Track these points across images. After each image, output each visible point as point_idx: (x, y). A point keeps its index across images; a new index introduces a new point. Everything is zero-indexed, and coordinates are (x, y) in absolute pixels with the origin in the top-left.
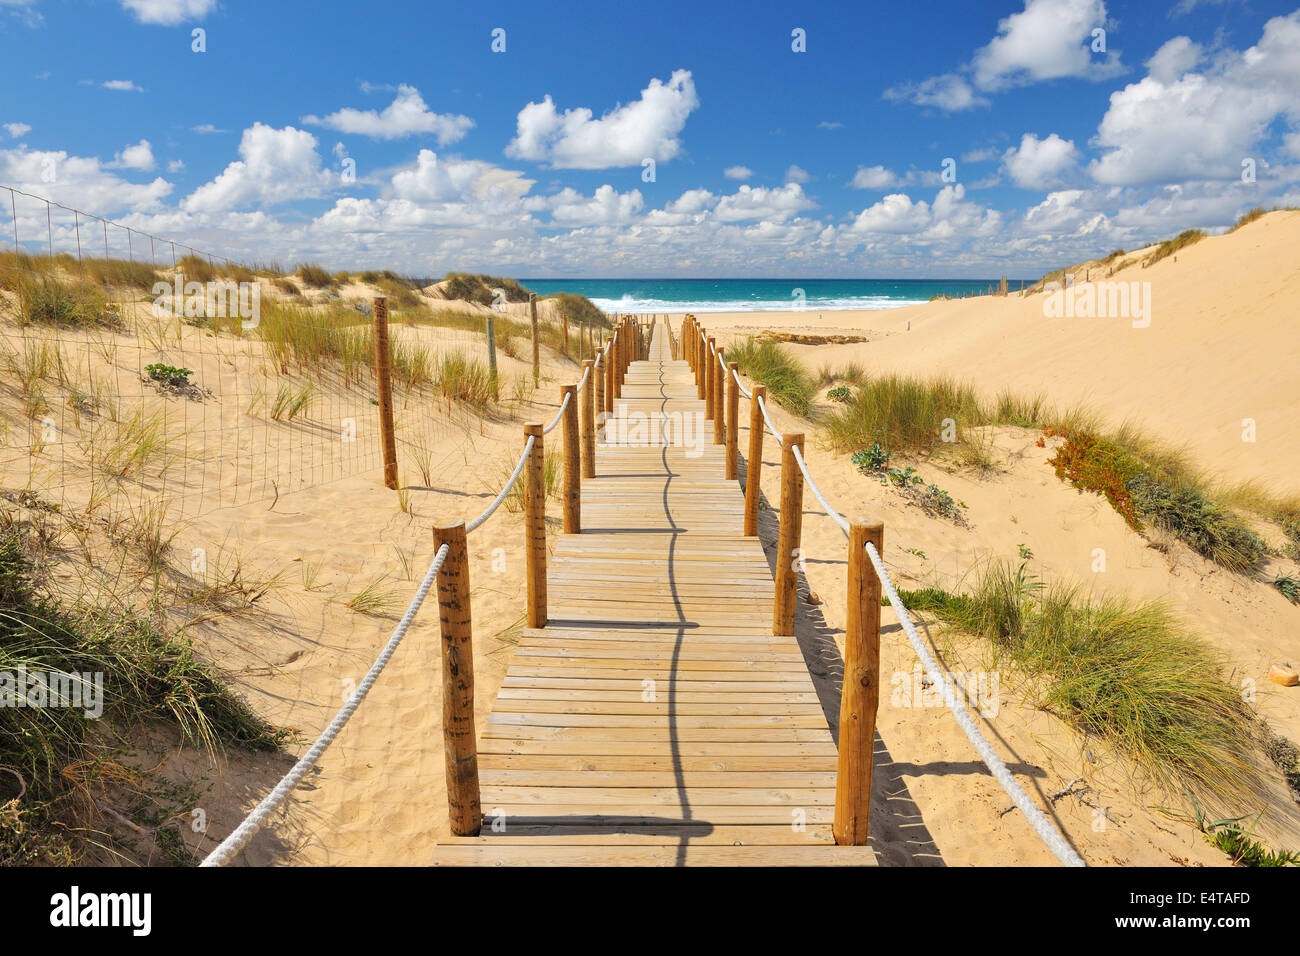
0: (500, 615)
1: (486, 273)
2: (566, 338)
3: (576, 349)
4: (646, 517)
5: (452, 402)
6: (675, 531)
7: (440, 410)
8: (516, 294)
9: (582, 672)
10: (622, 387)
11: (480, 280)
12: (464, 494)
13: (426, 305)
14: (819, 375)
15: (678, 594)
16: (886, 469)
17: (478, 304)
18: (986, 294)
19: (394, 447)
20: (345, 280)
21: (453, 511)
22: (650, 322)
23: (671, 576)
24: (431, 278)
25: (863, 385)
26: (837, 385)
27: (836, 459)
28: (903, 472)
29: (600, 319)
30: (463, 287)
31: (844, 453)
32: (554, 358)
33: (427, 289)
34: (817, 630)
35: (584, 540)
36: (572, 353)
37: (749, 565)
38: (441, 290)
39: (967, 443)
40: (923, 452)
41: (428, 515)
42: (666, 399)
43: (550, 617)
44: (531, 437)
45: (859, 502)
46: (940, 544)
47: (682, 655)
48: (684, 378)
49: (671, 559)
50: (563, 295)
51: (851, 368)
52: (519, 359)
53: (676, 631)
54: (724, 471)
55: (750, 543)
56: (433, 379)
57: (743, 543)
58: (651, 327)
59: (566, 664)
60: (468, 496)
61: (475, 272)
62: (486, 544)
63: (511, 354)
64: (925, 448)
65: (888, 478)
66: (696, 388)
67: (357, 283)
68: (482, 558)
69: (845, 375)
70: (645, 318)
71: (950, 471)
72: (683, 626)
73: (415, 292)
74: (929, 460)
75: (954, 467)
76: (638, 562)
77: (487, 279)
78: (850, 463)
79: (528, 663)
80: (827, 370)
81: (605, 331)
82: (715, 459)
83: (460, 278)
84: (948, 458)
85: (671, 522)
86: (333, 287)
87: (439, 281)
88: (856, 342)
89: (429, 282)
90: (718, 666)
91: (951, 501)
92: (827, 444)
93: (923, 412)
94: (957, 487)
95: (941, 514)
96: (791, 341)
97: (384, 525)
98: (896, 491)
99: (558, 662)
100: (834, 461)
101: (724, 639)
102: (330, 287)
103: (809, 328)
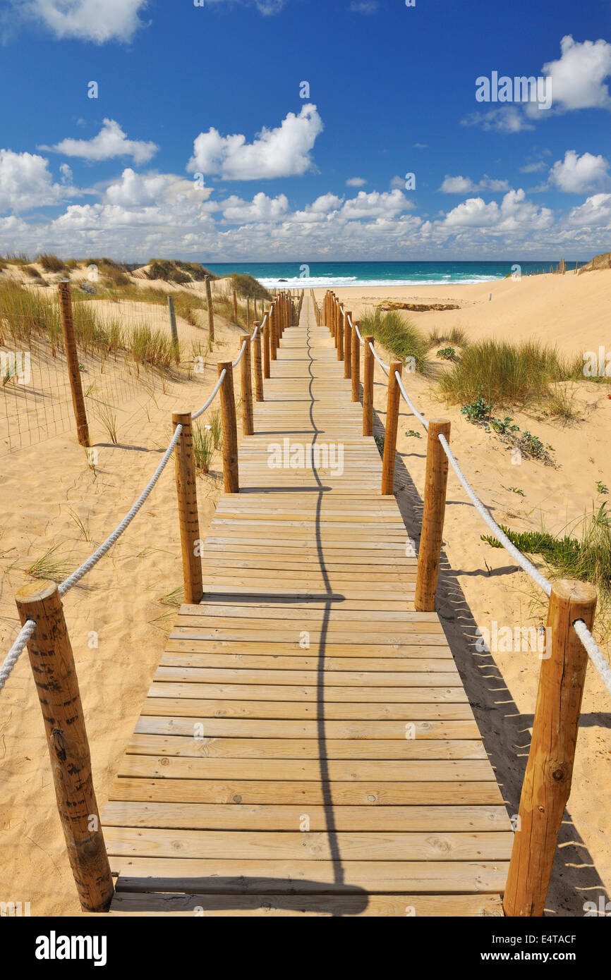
0: (165, 577)
1: (178, 259)
2: (236, 309)
3: (244, 317)
4: (297, 475)
5: (140, 366)
6: (321, 489)
7: (130, 374)
8: (200, 275)
9: (233, 661)
10: (278, 350)
11: (174, 264)
12: (144, 450)
13: (134, 284)
14: (429, 338)
15: (325, 561)
16: (488, 419)
17: (173, 282)
18: (548, 272)
19: (84, 411)
20: (74, 265)
21: (134, 467)
22: (300, 295)
23: (319, 540)
24: (139, 263)
25: (464, 346)
26: (444, 346)
27: (448, 409)
28: (503, 422)
29: (263, 293)
30: (161, 270)
31: (455, 405)
32: (227, 325)
33: (135, 272)
34: (443, 571)
35: (241, 500)
36: (241, 320)
37: (388, 526)
38: (145, 273)
39: (553, 396)
40: (517, 404)
41: (111, 471)
42: (312, 360)
43: (206, 589)
44: (179, 426)
45: (468, 446)
46: (533, 481)
47: (330, 637)
48: (326, 342)
49: (318, 521)
50: (235, 275)
51: (454, 332)
52: (199, 327)
53: (323, 605)
54: (361, 428)
55: (387, 503)
56: (126, 347)
57: (381, 502)
58: (301, 298)
59: (218, 650)
60: (148, 451)
61: (170, 258)
62: (159, 501)
63: (193, 323)
64: (519, 400)
65: (490, 425)
66: (336, 351)
67: (83, 268)
68: (153, 515)
69: (450, 338)
70: (296, 292)
71: (539, 419)
72: (330, 598)
73: (126, 274)
74: (523, 411)
75: (543, 416)
76: (289, 524)
77: (178, 264)
78: (460, 413)
79: (183, 649)
80: (435, 334)
81: (267, 302)
82: (353, 416)
83: (159, 263)
84: (538, 408)
85: (318, 480)
86: (65, 271)
87: (144, 265)
88: (452, 309)
89: (136, 266)
90: (364, 651)
91: (542, 445)
92: (440, 396)
93: (519, 370)
94: (546, 433)
95: (533, 456)
96: (403, 308)
97: (71, 483)
98: (498, 437)
99: (209, 647)
100: (447, 412)
101: (368, 615)
102: (63, 271)
103: (416, 298)
